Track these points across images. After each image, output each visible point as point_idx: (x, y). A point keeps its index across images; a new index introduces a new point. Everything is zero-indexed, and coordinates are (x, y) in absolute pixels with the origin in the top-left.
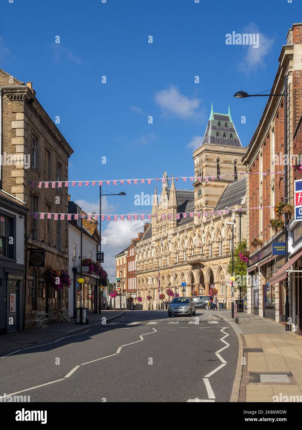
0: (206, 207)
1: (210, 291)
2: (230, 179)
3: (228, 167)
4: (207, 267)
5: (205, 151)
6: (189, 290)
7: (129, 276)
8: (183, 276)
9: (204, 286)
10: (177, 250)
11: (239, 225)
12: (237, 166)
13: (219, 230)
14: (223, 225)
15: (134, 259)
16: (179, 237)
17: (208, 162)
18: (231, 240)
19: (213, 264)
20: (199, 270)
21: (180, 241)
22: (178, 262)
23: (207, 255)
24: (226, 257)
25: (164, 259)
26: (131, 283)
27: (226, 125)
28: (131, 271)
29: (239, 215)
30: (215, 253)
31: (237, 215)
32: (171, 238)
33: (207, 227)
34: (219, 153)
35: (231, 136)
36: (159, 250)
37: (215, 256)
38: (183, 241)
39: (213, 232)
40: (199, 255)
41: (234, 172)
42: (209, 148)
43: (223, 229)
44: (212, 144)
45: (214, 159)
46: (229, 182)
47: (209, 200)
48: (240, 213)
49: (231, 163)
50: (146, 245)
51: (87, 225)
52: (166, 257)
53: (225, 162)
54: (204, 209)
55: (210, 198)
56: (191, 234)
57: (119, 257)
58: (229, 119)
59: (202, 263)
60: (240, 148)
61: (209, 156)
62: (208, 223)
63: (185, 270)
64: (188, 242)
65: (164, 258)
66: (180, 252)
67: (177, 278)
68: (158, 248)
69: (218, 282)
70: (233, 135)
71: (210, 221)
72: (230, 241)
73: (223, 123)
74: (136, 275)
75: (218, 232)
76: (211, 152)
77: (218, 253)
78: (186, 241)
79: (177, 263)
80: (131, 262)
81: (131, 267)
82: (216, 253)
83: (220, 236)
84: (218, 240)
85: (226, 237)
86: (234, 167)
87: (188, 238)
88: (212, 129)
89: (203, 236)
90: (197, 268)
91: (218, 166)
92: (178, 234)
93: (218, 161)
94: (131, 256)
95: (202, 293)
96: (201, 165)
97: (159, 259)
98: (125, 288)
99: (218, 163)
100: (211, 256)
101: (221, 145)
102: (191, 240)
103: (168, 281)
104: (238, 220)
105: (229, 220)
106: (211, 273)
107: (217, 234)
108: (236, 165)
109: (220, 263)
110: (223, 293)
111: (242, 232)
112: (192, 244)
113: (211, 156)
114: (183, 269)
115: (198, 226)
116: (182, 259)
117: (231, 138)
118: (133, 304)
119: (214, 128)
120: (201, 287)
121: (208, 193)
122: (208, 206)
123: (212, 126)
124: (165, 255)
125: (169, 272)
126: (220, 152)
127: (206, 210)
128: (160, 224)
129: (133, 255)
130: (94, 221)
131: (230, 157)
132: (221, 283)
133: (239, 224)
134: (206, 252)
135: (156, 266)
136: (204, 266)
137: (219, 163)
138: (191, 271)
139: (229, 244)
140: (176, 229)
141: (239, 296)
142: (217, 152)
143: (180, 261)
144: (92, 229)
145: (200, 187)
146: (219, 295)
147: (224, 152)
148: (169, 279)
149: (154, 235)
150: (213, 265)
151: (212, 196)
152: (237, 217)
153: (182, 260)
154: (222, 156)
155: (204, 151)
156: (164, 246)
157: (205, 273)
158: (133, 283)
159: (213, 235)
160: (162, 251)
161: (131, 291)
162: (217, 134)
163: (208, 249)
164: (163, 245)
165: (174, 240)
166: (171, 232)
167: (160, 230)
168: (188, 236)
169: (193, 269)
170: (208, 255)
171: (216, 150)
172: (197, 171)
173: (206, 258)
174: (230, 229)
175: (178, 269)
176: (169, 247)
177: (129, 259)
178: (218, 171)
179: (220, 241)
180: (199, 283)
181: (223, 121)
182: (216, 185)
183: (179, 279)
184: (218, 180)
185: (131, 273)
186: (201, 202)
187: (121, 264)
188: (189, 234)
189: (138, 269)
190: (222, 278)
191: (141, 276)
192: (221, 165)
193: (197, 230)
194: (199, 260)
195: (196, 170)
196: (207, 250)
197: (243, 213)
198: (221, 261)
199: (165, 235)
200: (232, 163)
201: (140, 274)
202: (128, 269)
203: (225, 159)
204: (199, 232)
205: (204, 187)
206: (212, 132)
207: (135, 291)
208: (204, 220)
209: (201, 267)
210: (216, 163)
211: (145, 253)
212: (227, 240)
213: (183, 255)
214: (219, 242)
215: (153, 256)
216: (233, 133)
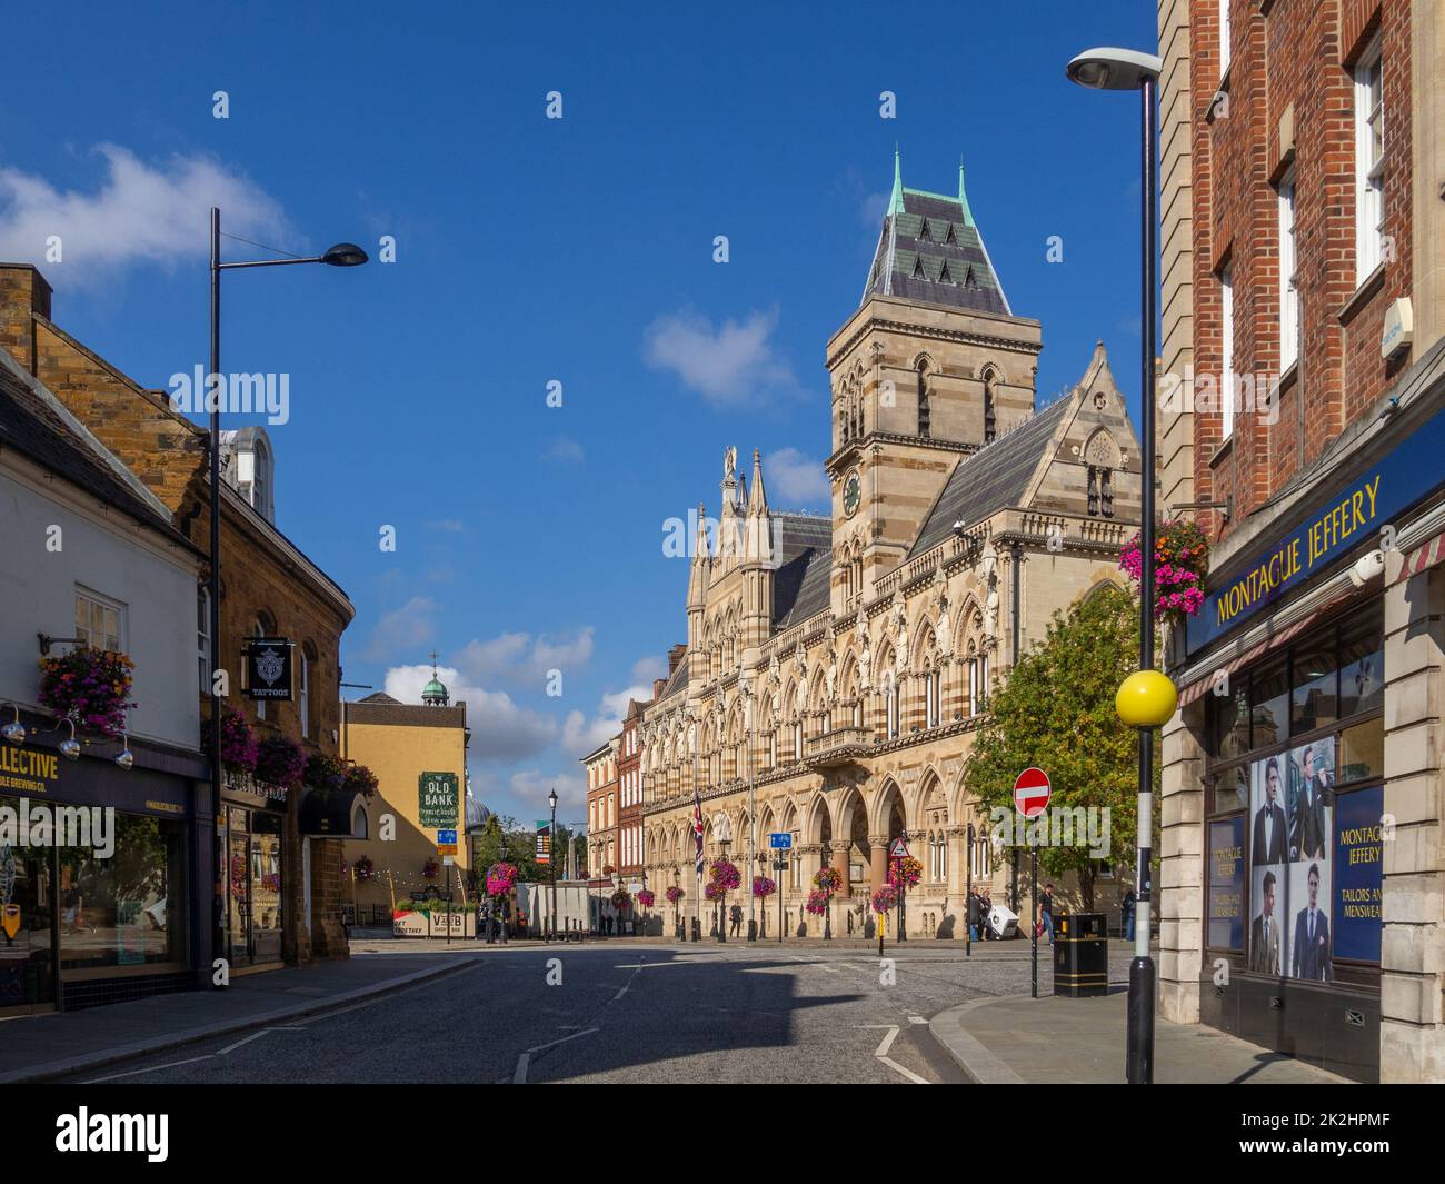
0: (875, 543)
1: (889, 867)
2: (966, 440)
3: (957, 393)
4: (880, 778)
5: (872, 327)
6: (812, 865)
7: (622, 821)
8: (792, 814)
9: (867, 852)
10: (772, 721)
11: (1012, 595)
12: (994, 390)
13: (927, 625)
14: (944, 602)
15: (637, 766)
16: (777, 674)
17: (883, 368)
18: (976, 661)
19: (904, 765)
20: (848, 792)
21: (782, 685)
22: (773, 765)
23: (877, 731)
24: (953, 732)
25: (728, 758)
26: (629, 845)
27: (951, 236)
28: (628, 804)
29: (1009, 554)
30: (910, 720)
31: (1004, 555)
32: (750, 680)
33: (878, 621)
34: (926, 334)
35: (970, 276)
36: (711, 727)
37: (910, 733)
38: (793, 687)
39: (903, 638)
40: (849, 730)
41: (983, 412)
42: (884, 312)
43: (945, 619)
44: (897, 300)
45: (906, 359)
46: (964, 449)
47: (886, 518)
48: (1017, 543)
49: (971, 375)
50: (671, 712)
51: (140, 453)
52: (733, 751)
53: (950, 372)
54: (867, 553)
55: (890, 509)
56: (818, 657)
57: (595, 760)
58: (962, 214)
59: (859, 761)
60: (1004, 318)
61: (888, 345)
62: (884, 603)
63: (797, 793)
64: (810, 688)
65: (727, 755)
66: (782, 726)
67: (773, 825)
68: (709, 720)
69: (920, 835)
70: (977, 274)
71: (891, 597)
72: (974, 665)
73: (938, 228)
74: (644, 816)
75: (922, 636)
76: (894, 329)
77: (923, 718)
78: (804, 685)
79: (771, 770)
80: (628, 776)
81: (629, 791)
82: (916, 718)
83: (929, 652)
84: (921, 669)
85: (955, 650)
86: (983, 390)
87: (810, 675)
88: (896, 247)
89: (866, 655)
90: (840, 784)
91: (922, 387)
92: (774, 661)
93: (923, 365)
94: (628, 754)
95: (861, 876)
96: (855, 388)
97: (713, 759)
98: (611, 862)
99: (920, 373)
100: (896, 734)
101: (931, 305)
102: (819, 679)
103: (743, 834)
104: (1005, 574)
105: (967, 582)
106: (894, 798)
107: (920, 644)
108: (990, 385)
109: (931, 756)
110: (943, 877)
111: (1022, 624)
112: (822, 694)
113: (895, 348)
114: (791, 790)
115: (847, 623)
116: (789, 753)
117: (971, 284)
118: (636, 914)
119: (903, 242)
120: (857, 856)
121: (885, 492)
122: (882, 539)
123: (899, 238)
124: (732, 742)
125: (743, 802)
126: (931, 331)
127: (878, 559)
128: (716, 637)
129: (634, 751)
130: (185, 432)
131: (968, 353)
132: (932, 839)
133: (1011, 588)
134: (877, 719)
135: (703, 783)
136: (866, 775)
137: (924, 375)
138: (820, 795)
139: (967, 678)
140: (768, 645)
141: (1007, 887)
142: (919, 333)
143: (780, 763)
144: (168, 481)
145: (854, 471)
146: (927, 886)
147: (946, 333)
148: (744, 829)
149: (696, 676)
150: (901, 767)
151: (897, 501)
152: (1001, 562)
153: (787, 758)
154: (938, 349)
155: (867, 326)
156: (727, 712)
157: (870, 800)
158: (635, 844)
159: (904, 649)
160: (722, 729)
161: (629, 871)
162: (918, 267)
163: (885, 708)
164: (723, 710)
165: (760, 685)
166: (751, 656)
167: (716, 655)
168: (810, 667)
169: (827, 787)
170: (884, 730)
171: (912, 323)
172: (842, 413)
173: (875, 742)
174: (972, 615)
175: (775, 789)
176: (744, 714)
177: (622, 766)
178: (923, 407)
179: (930, 674)
180: (848, 838)
181: (939, 221)
182: (913, 461)
183: (778, 825)
184: (922, 441)
185: (628, 813)
186: (857, 527)
187: (601, 783)
188: (813, 658)
189: (650, 797)
190: (937, 817)
191: (656, 819)
192: (933, 383)
193: (843, 639)
194: (847, 751)
195: (836, 409)
196: (880, 712)
197: (1027, 543)
198: (932, 750)
199: (732, 671)
200: (975, 377)
201: (653, 813)
202: (619, 797)
203: (949, 362)
204: (847, 645)
205: (869, 466)
206: (898, 258)
207: (640, 872)
208: (870, 595)
209: (857, 777)
210: (916, 375)
211: (668, 741)
212: (960, 663)
213: (792, 738)
214: (926, 676)
215: (692, 749)
216: (979, 265)
